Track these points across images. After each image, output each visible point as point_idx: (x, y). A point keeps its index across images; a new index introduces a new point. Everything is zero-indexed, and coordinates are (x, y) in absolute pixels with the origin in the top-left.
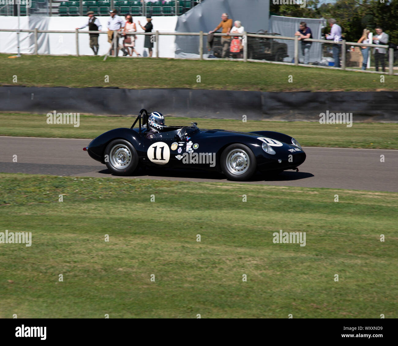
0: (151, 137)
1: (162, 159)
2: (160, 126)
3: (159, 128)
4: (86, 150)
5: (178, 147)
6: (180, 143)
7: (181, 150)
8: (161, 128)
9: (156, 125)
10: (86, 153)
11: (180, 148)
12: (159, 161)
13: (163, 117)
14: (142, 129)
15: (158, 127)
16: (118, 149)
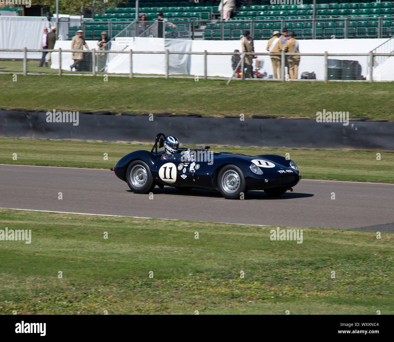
0: (165, 158)
1: (171, 178)
2: (173, 150)
3: (172, 152)
4: (113, 170)
5: (184, 167)
6: (185, 164)
7: (186, 170)
8: (174, 151)
9: (170, 149)
10: (113, 172)
11: (185, 168)
12: (168, 180)
13: (177, 142)
14: (158, 153)
15: (172, 150)
16: (138, 169)
